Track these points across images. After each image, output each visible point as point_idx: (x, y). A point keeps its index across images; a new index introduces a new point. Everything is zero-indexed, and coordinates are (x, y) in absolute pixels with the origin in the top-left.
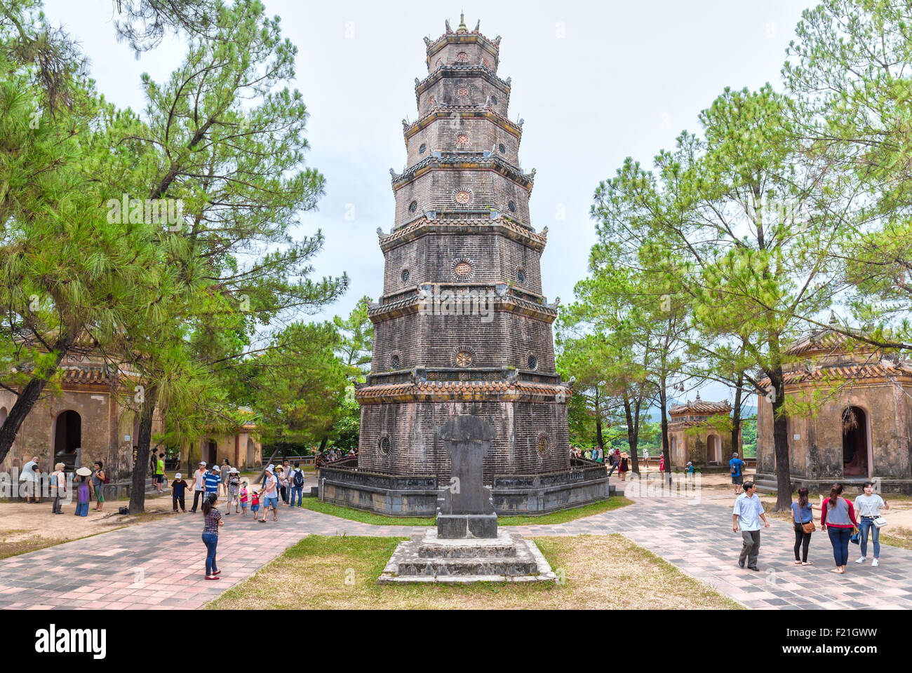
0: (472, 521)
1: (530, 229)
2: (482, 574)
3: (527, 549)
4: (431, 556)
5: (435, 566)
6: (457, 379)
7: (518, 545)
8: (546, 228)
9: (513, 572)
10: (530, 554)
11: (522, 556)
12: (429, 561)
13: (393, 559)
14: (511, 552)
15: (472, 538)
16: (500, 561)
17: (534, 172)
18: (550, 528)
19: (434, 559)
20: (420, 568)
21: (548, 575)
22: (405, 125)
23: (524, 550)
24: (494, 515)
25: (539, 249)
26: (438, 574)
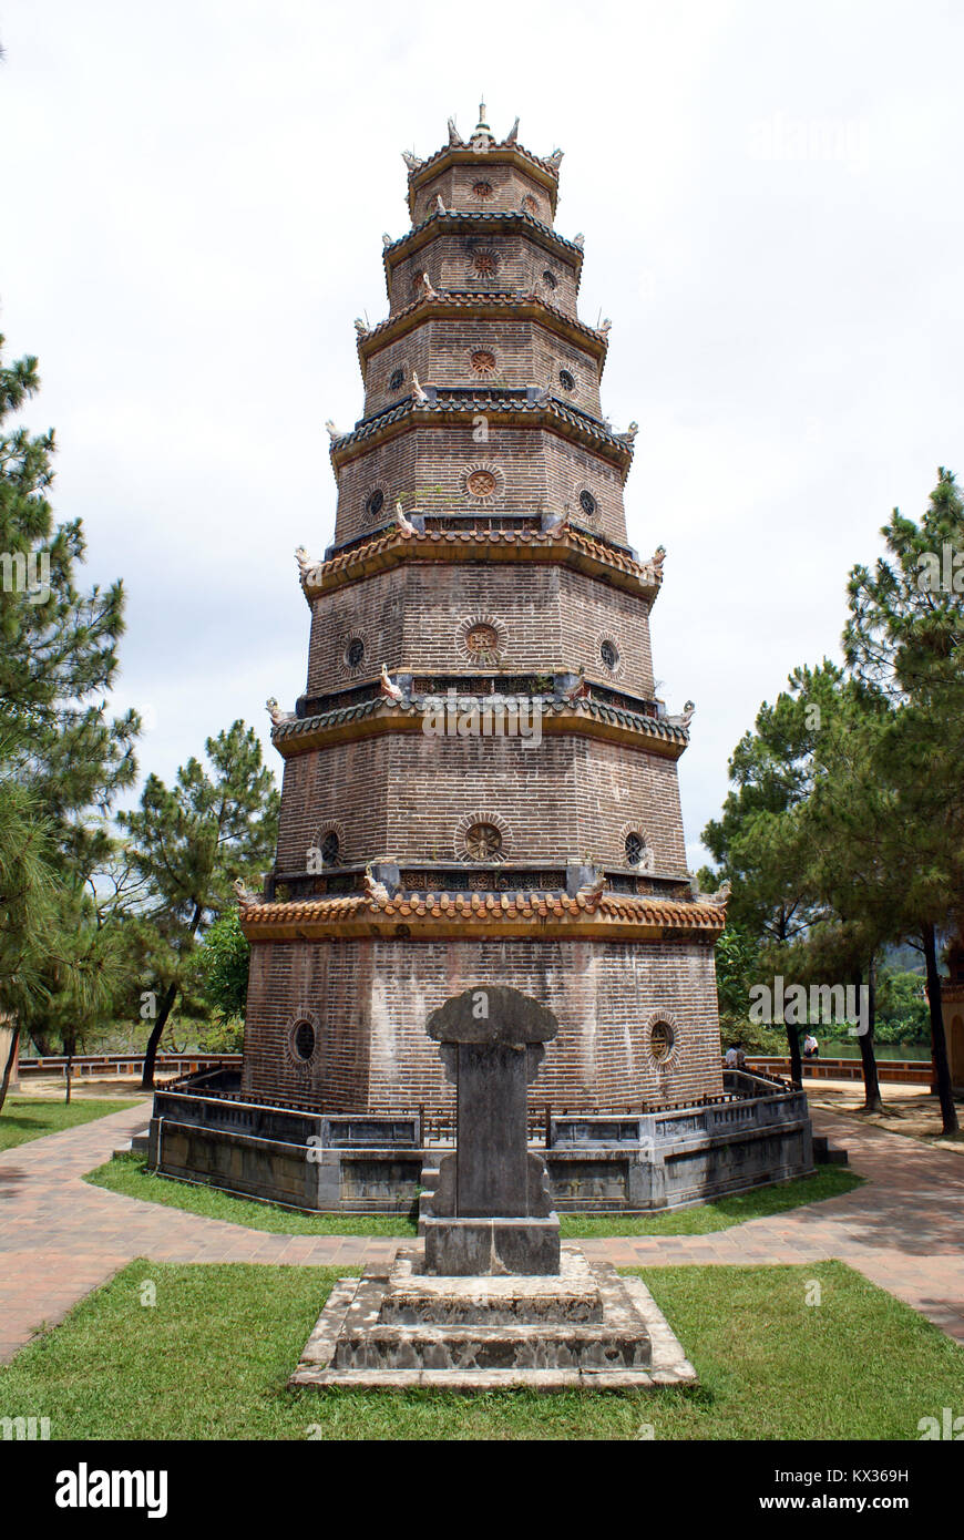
0: (503, 1233)
1: (628, 553)
2: (524, 1365)
3: (626, 1300)
4: (411, 1321)
5: (420, 1346)
6: (466, 888)
7: (606, 1292)
8: (660, 550)
9: (599, 1363)
10: (635, 1314)
11: (617, 1320)
12: (406, 1332)
13: (322, 1325)
14: (588, 1310)
15: (503, 1274)
16: (566, 1332)
17: (634, 428)
18: (678, 1245)
19: (416, 1328)
20: (384, 1347)
21: (678, 1370)
22: (361, 330)
23: (620, 1303)
24: (554, 1219)
25: (647, 596)
26: (426, 1365)
